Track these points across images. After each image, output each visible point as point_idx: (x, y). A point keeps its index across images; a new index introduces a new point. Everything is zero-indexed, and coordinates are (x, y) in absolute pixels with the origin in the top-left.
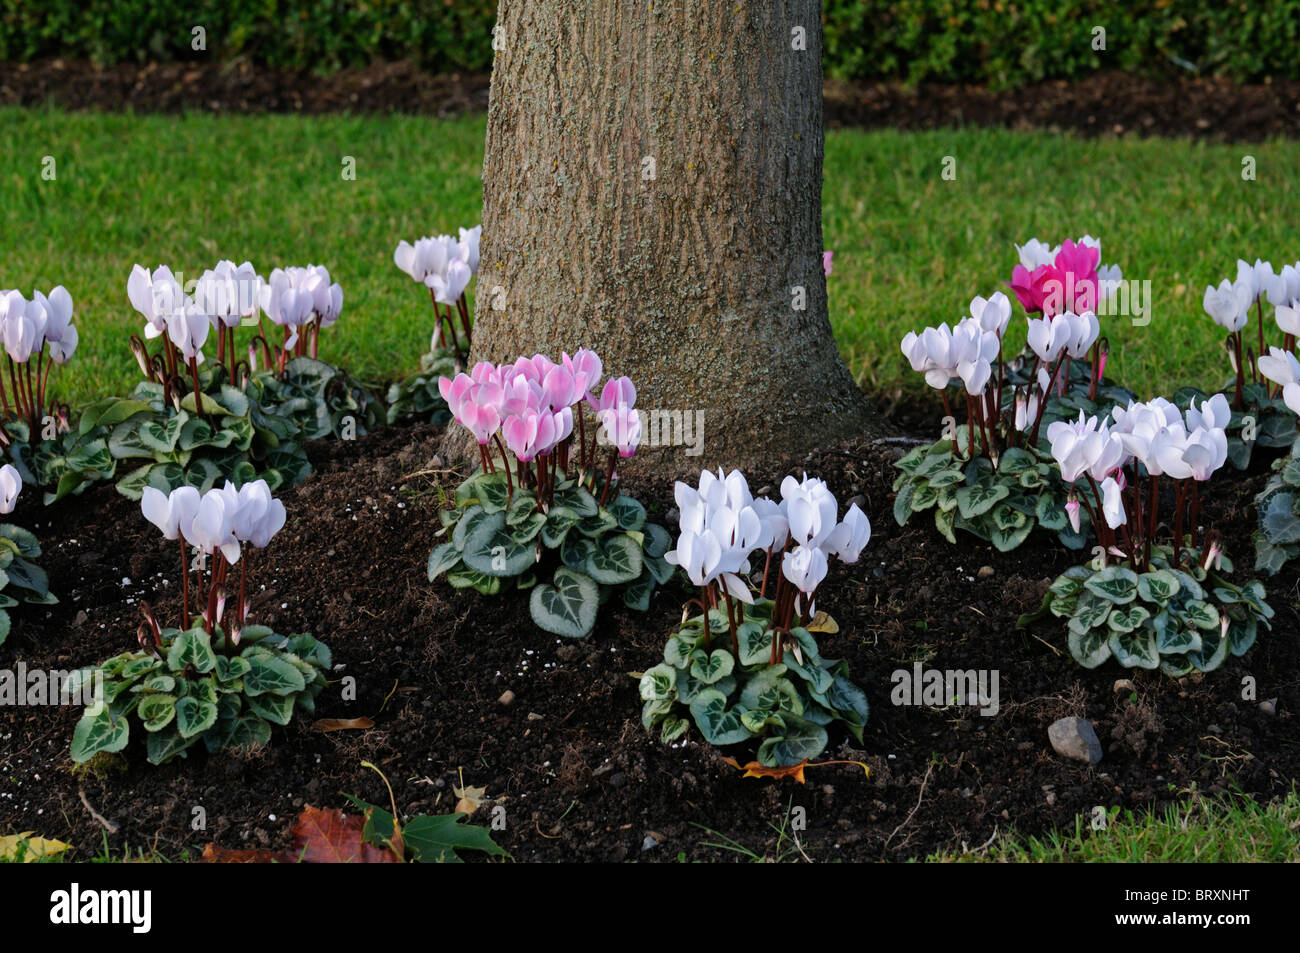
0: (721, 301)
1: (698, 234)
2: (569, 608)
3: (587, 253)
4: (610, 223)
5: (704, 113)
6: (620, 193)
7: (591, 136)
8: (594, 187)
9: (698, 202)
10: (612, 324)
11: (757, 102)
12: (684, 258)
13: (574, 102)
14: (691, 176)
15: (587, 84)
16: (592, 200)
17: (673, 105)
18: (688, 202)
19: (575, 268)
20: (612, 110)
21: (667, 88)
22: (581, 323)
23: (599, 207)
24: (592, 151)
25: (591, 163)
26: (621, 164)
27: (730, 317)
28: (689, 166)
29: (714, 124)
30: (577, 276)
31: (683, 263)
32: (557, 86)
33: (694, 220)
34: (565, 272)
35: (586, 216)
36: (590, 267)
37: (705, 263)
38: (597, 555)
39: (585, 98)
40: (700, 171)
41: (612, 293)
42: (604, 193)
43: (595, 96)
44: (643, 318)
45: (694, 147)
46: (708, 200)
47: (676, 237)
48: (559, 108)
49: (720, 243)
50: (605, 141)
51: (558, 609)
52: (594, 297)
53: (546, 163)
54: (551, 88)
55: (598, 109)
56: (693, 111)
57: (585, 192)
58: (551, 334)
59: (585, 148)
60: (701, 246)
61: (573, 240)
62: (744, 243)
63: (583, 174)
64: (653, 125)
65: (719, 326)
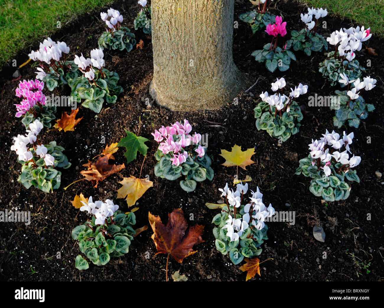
0: (213, 76)
1: (207, 64)
2: (189, 185)
3: (181, 69)
4: (186, 64)
5: (208, 40)
6: (188, 58)
7: (180, 46)
8: (181, 57)
9: (207, 58)
10: (188, 82)
11: (221, 34)
12: (204, 69)
13: (175, 38)
14: (205, 53)
15: (178, 35)
16: (181, 59)
17: (200, 39)
18: (205, 58)
19: (178, 72)
20: (185, 40)
21: (199, 36)
22: (180, 82)
23: (183, 61)
24: (180, 49)
25: (180, 52)
26: (188, 52)
27: (215, 78)
28: (205, 51)
29: (211, 42)
30: (179, 73)
31: (204, 70)
32: (170, 34)
33: (206, 61)
34: (175, 73)
35: (179, 62)
36: (181, 72)
37: (209, 69)
38: (195, 173)
39: (177, 37)
40: (207, 52)
41: (187, 77)
42: (184, 58)
43: (180, 37)
44: (195, 81)
45: (206, 47)
46: (210, 57)
47: (202, 65)
48: (171, 39)
49: (212, 65)
50: (184, 47)
51: (187, 185)
52: (183, 77)
53: (168, 50)
54: (168, 34)
55: (181, 40)
56: (206, 39)
57: (179, 57)
58: (173, 83)
59: (178, 49)
60: (208, 66)
61: (177, 66)
62: (218, 64)
63: (178, 54)
64: (195, 44)
65: (212, 81)
